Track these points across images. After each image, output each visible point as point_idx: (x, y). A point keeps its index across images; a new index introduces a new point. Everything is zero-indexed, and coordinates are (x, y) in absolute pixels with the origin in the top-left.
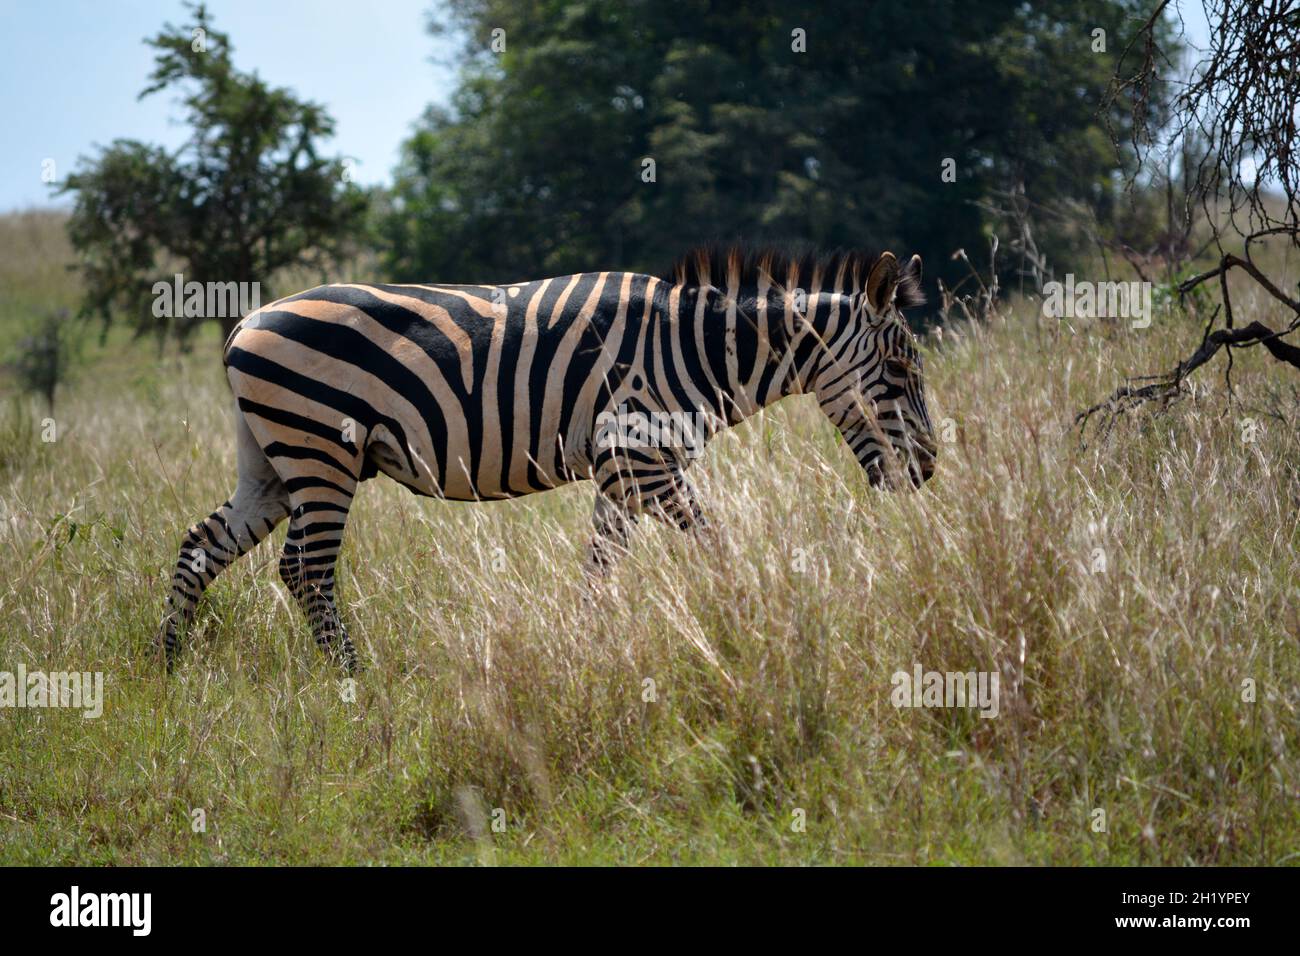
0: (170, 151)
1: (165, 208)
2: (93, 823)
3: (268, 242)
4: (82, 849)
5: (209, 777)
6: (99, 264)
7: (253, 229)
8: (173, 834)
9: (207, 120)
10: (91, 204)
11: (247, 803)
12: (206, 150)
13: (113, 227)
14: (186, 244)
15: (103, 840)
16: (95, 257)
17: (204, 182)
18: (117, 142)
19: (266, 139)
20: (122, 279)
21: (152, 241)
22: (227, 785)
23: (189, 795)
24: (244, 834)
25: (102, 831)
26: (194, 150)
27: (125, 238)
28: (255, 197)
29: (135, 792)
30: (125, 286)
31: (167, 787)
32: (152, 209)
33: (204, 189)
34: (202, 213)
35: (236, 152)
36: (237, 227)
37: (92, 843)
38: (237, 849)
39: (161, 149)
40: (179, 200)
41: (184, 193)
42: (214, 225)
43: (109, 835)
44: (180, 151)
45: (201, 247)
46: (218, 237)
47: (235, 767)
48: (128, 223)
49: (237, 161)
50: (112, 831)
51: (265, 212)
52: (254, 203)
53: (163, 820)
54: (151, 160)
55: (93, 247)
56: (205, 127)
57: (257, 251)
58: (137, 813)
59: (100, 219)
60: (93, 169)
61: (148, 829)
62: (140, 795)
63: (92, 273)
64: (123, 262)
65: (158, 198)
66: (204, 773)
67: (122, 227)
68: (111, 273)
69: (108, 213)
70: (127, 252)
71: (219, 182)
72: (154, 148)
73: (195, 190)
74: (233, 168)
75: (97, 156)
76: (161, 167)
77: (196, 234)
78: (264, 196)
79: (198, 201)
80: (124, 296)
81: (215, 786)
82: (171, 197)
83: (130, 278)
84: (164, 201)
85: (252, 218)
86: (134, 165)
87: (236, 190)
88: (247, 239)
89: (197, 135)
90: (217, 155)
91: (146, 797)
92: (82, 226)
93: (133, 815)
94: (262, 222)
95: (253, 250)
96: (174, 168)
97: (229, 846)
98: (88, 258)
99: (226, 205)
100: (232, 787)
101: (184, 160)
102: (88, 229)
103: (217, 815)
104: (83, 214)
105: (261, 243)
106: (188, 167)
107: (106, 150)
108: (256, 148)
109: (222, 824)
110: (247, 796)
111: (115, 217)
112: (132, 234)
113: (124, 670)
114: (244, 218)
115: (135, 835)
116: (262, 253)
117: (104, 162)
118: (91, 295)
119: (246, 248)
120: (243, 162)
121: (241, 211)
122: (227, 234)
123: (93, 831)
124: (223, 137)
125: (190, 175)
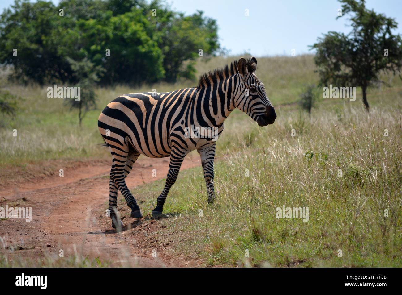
0: (346, 34)
1: (344, 52)
2: (325, 242)
3: (376, 62)
4: (322, 250)
5: (360, 228)
6: (324, 70)
7: (372, 58)
8: (349, 246)
9: (357, 25)
10: (321, 52)
11: (372, 236)
12: (357, 34)
13: (328, 59)
14: (351, 63)
15: (328, 247)
16: (323, 68)
17: (356, 44)
18: (329, 32)
19: (376, 30)
20: (331, 74)
21: (340, 63)
22: (366, 231)
23: (354, 234)
24: (372, 245)
25: (327, 244)
26: (353, 34)
27: (332, 62)
28: (372, 48)
29: (337, 233)
30: (332, 77)
31: (347, 231)
32: (341, 53)
33: (356, 46)
34: (356, 53)
35: (366, 34)
36: (366, 57)
37: (324, 248)
38: (369, 250)
39: (343, 34)
40: (349, 50)
41: (350, 48)
42: (359, 57)
43: (330, 246)
44: (349, 35)
45: (355, 64)
46: (361, 61)
47: (368, 225)
48: (333, 57)
49: (367, 37)
50: (331, 245)
51: (375, 52)
52: (372, 50)
53: (346, 241)
54: (340, 37)
55: (322, 65)
56: (356, 27)
57: (373, 64)
58: (338, 239)
59: (324, 57)
60: (322, 41)
61: (342, 244)
62: (338, 234)
63: (322, 73)
64: (331, 69)
65: (342, 49)
66: (358, 227)
67: (331, 58)
68: (328, 73)
69: (326, 55)
70: (333, 66)
71: (361, 44)
72: (341, 34)
73: (353, 46)
74: (365, 39)
75: (323, 37)
76: (343, 40)
77: (354, 60)
78: (375, 47)
79: (354, 50)
80: (331, 80)
81: (362, 231)
82: (346, 49)
83: (333, 74)
84: (344, 50)
85: (371, 54)
86: (335, 40)
87: (366, 46)
88: (370, 61)
89: (354, 29)
90: (360, 35)
91: (341, 234)
92: (319, 59)
93: (337, 240)
94: (374, 55)
95: (372, 64)
96: (347, 40)
97: (367, 250)
98: (321, 68)
99: (363, 51)
100: (367, 231)
101: (350, 37)
102: (321, 59)
103: (363, 240)
104: (319, 55)
105: (374, 62)
106: (351, 39)
107: (326, 35)
108: (372, 33)
109: (364, 242)
110: (372, 234)
111: (329, 56)
112: (334, 61)
113: (333, 196)
114: (369, 54)
115: (338, 246)
116: (375, 65)
117: (325, 39)
118: (322, 80)
119: (369, 64)
120: (369, 37)
121: (368, 52)
122: (364, 59)
123: (325, 245)
124: (362, 30)
125: (352, 42)
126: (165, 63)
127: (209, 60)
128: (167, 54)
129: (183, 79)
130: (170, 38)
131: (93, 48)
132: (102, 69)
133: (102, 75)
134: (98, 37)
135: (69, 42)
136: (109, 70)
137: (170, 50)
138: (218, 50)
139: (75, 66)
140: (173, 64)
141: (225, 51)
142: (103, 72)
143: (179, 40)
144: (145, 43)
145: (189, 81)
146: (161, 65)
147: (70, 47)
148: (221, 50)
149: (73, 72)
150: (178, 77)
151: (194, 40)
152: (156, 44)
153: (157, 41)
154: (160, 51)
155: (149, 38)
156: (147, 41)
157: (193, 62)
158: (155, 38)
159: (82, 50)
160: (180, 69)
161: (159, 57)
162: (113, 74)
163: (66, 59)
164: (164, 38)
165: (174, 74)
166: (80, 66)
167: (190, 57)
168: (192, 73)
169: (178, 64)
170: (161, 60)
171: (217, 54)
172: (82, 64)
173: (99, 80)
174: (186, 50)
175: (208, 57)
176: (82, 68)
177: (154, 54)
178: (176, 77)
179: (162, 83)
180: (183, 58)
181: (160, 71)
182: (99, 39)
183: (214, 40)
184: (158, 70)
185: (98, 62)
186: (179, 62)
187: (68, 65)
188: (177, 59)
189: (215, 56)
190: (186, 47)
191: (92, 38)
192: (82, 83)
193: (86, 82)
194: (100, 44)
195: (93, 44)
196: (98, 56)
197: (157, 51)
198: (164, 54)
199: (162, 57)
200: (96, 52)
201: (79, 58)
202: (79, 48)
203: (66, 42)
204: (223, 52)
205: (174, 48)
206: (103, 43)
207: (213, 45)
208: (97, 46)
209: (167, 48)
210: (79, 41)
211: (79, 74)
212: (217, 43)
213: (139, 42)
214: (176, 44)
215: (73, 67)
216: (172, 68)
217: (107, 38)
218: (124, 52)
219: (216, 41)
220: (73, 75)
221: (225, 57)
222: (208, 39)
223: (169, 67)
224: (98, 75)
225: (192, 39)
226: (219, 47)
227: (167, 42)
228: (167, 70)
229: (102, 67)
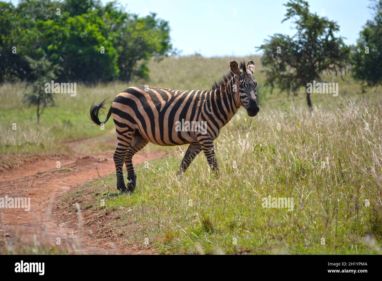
0: (291, 37)
1: (289, 54)
2: (271, 233)
3: (319, 63)
4: (268, 241)
5: (304, 220)
6: (270, 70)
7: (315, 59)
8: (294, 237)
9: (301, 28)
10: (268, 53)
11: (315, 227)
12: (301, 36)
13: (274, 59)
14: (295, 64)
15: (274, 238)
16: (269, 68)
17: (300, 46)
18: (275, 35)
19: (319, 33)
20: (277, 74)
21: (285, 63)
22: (309, 222)
23: (298, 225)
24: (315, 236)
25: (273, 236)
26: (298, 36)
27: (278, 63)
28: (315, 49)
29: (282, 224)
30: (278, 77)
31: (292, 223)
32: (286, 54)
33: (301, 48)
34: (300, 55)
35: (310, 36)
36: (310, 59)
37: (270, 239)
38: (313, 241)
39: (288, 36)
40: (294, 51)
41: (295, 49)
42: (303, 58)
43: (275, 237)
44: (294, 37)
45: (300, 65)
46: (305, 62)
47: (311, 217)
48: (279, 58)
49: (310, 39)
50: (276, 236)
51: (318, 54)
52: (315, 51)
53: (290, 232)
54: (285, 39)
55: (268, 65)
56: (300, 29)
57: (316, 65)
58: (283, 230)
59: (271, 58)
60: (269, 43)
61: (286, 235)
62: (284, 225)
63: (268, 73)
64: (277, 70)
65: (287, 50)
66: (302, 218)
67: (277, 60)
68: (274, 73)
69: (273, 56)
70: (278, 67)
71: (305, 45)
72: (286, 36)
73: (298, 48)
74: (309, 41)
75: (269, 39)
76: (288, 42)
77: (298, 61)
78: (318, 49)
79: (299, 51)
80: (277, 79)
81: (306, 222)
82: (291, 50)
83: (279, 74)
84: (289, 52)
85: (315, 56)
86: (280, 41)
87: (310, 48)
88: (313, 62)
89: (299, 32)
90: (304, 37)
91: (286, 226)
92: (265, 59)
93: (282, 231)
94: (318, 57)
95: (315, 65)
96: (292, 42)
97: (310, 240)
98: (267, 69)
99: (307, 52)
100: (311, 223)
101: (294, 39)
102: (267, 60)
103: (307, 231)
104: (266, 56)
105: (317, 63)
106: (296, 41)
107: (272, 37)
108: (316, 35)
109: (308, 234)
110: (315, 225)
111: (275, 57)
112: (279, 61)
113: (279, 189)
114: (312, 56)
115: (283, 237)
116: (318, 66)
117: (272, 40)
118: (268, 79)
119: (313, 64)
120: (312, 39)
121: (311, 54)
122: (307, 60)
123: (270, 235)
124: (306, 32)
125: (297, 44)
126: (119, 62)
127: (162, 59)
128: (122, 54)
129: (136, 78)
130: (125, 39)
131: (50, 47)
132: (59, 68)
133: (60, 73)
134: (55, 37)
135: (28, 41)
136: (66, 69)
137: (125, 51)
138: (169, 50)
139: (34, 64)
140: (127, 63)
141: (177, 52)
142: (60, 71)
143: (133, 41)
144: (101, 43)
145: (142, 80)
146: (116, 64)
147: (28, 46)
148: (173, 51)
149: (32, 70)
150: (132, 75)
151: (147, 41)
152: (111, 44)
153: (112, 41)
154: (115, 51)
155: (104, 39)
156: (103, 41)
157: (147, 61)
158: (110, 38)
159: (40, 50)
160: (134, 68)
161: (114, 56)
162: (70, 73)
163: (25, 58)
164: (119, 38)
165: (128, 73)
166: (38, 64)
167: (144, 57)
168: (145, 72)
169: (131, 64)
170: (116, 60)
171: (169, 54)
172: (40, 63)
173: (56, 78)
174: (139, 49)
175: (161, 57)
176: (40, 66)
177: (110, 53)
178: (130, 75)
179: (117, 81)
180: (138, 57)
181: (114, 71)
182: (57, 39)
183: (166, 41)
184: (113, 68)
185: (55, 61)
186: (133, 61)
187: (27, 64)
188: (131, 59)
189: (167, 56)
190: (139, 47)
191: (49, 38)
192: (40, 81)
193: (44, 80)
194: (57, 44)
195: (50, 44)
196: (55, 55)
197: (112, 51)
198: (119, 53)
199: (117, 56)
200: (53, 51)
201: (37, 57)
202: (38, 47)
203: (25, 42)
204: (174, 53)
205: (128, 49)
206: (60, 43)
207: (165, 46)
208: (53, 46)
209: (120, 48)
210: (38, 41)
211: (37, 72)
212: (169, 44)
213: (95, 42)
214: (130, 44)
215: (31, 65)
216: (126, 67)
217: (65, 37)
218: (80, 51)
219: (168, 42)
220: (32, 73)
221: (177, 57)
222: (160, 40)
223: (124, 66)
224: (55, 73)
225: (146, 39)
226: (171, 47)
227: (121, 42)
228: (121, 69)
229: (59, 66)
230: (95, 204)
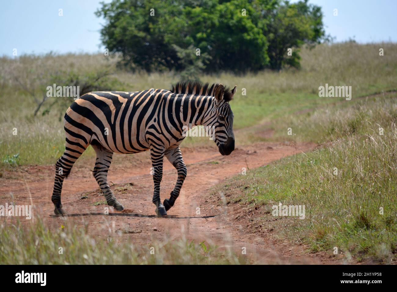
126: (269, 50)
127: (314, 47)
128: (272, 42)
129: (287, 66)
130: (275, 26)
131: (199, 35)
132: (208, 57)
133: (208, 62)
134: (204, 25)
135: (176, 29)
136: (214, 57)
137: (275, 38)
138: (322, 37)
139: (181, 53)
140: (278, 51)
141: (330, 38)
142: (208, 59)
143: (283, 28)
144: (250, 31)
145: (293, 69)
146: (266, 52)
147: (176, 35)
148: (326, 37)
149: (179, 59)
150: (283, 64)
151: (299, 28)
152: (261, 31)
153: (262, 29)
154: (265, 38)
155: (254, 26)
156: (252, 28)
157: (298, 49)
158: (260, 25)
159: (188, 38)
160: (285, 56)
161: (263, 44)
162: (218, 62)
163: (173, 47)
164: (269, 26)
165: (278, 62)
166: (186, 53)
167: (294, 44)
168: (296, 60)
169: (283, 52)
170: (266, 47)
171: (322, 41)
172: (188, 51)
173: (205, 67)
174: (290, 37)
175: (313, 44)
176: (188, 55)
177: (259, 41)
178: (280, 64)
179: (266, 70)
180: (288, 45)
181: (264, 59)
182: (205, 27)
183: (318, 27)
184: (263, 57)
185: (203, 50)
186: (284, 49)
187: (174, 52)
188: (281, 46)
189: (319, 43)
190: (290, 34)
191: (197, 26)
192: (188, 70)
193: (192, 69)
194: (206, 32)
195: (198, 32)
196: (204, 43)
197: (262, 39)
198: (269, 41)
199: (267, 44)
200: (202, 40)
201: (185, 45)
202: (185, 36)
203: (173, 30)
204: (327, 40)
205: (279, 36)
206: (209, 31)
207: (318, 33)
208: (203, 34)
209: (271, 35)
210: (186, 29)
211: (185, 61)
212: (322, 30)
213: (244, 29)
214: (281, 31)
215: (179, 55)
216: (276, 55)
217: (213, 25)
218: (230, 39)
219: (321, 28)
220: (180, 62)
221: (330, 44)
222: (313, 27)
223: (274, 54)
224: (204, 62)
225: (297, 26)
226: (323, 35)
227: (272, 29)
228: (271, 57)
229: (207, 55)
230: (244, 197)
